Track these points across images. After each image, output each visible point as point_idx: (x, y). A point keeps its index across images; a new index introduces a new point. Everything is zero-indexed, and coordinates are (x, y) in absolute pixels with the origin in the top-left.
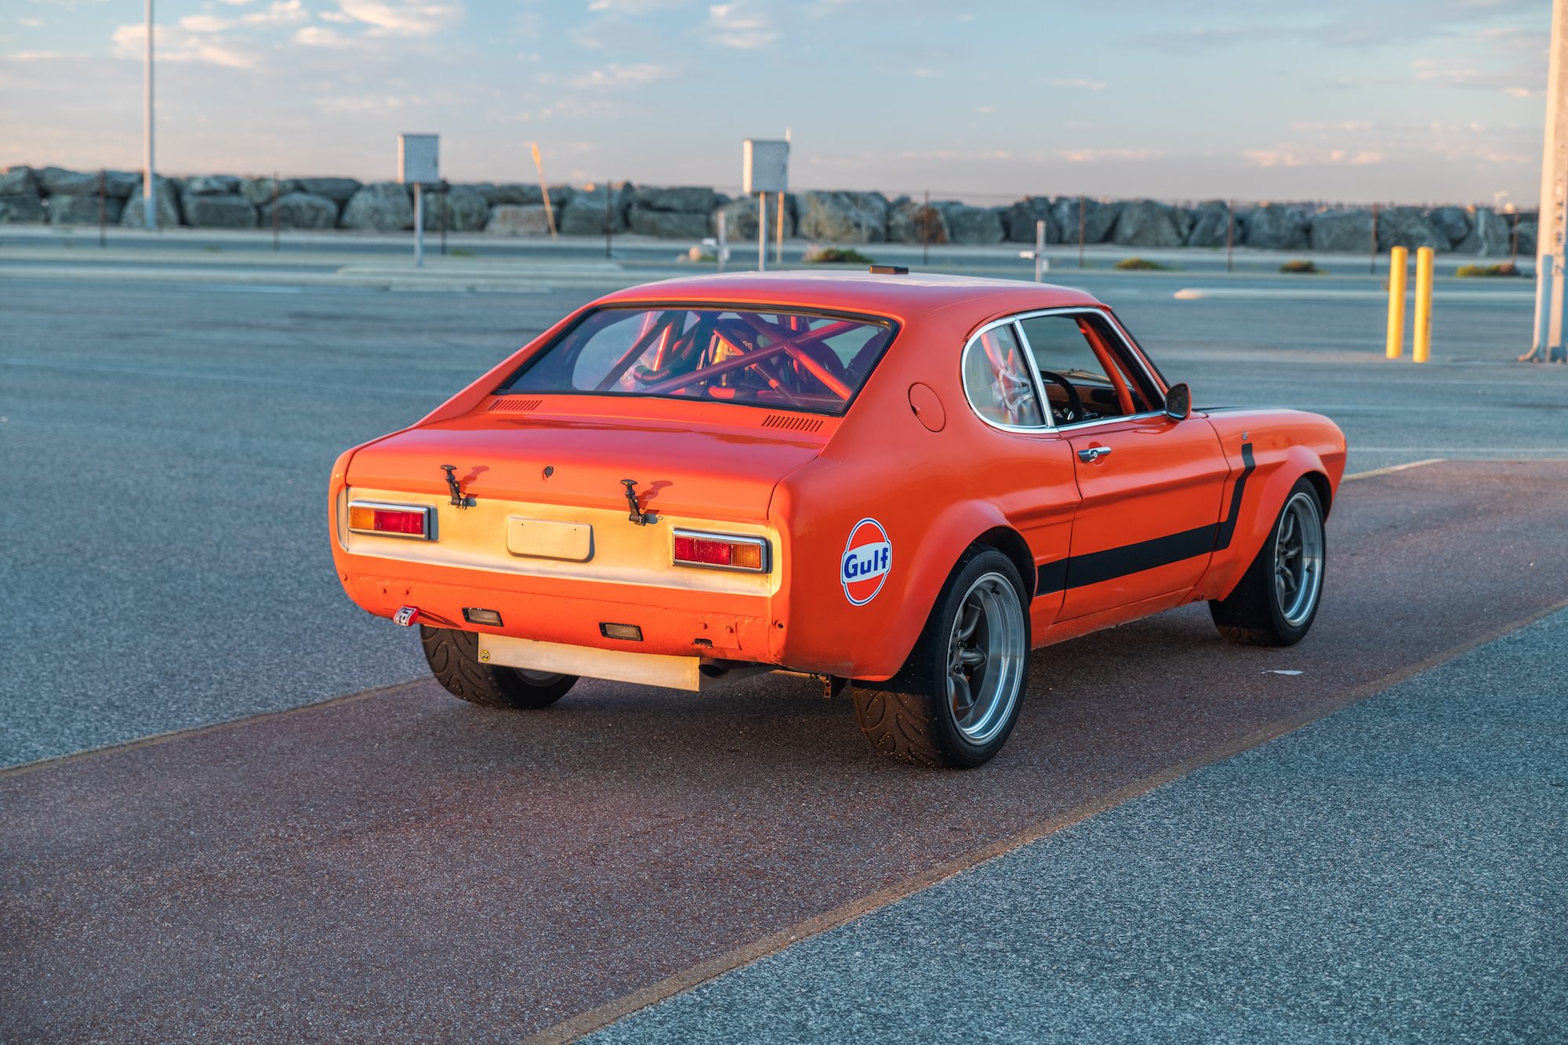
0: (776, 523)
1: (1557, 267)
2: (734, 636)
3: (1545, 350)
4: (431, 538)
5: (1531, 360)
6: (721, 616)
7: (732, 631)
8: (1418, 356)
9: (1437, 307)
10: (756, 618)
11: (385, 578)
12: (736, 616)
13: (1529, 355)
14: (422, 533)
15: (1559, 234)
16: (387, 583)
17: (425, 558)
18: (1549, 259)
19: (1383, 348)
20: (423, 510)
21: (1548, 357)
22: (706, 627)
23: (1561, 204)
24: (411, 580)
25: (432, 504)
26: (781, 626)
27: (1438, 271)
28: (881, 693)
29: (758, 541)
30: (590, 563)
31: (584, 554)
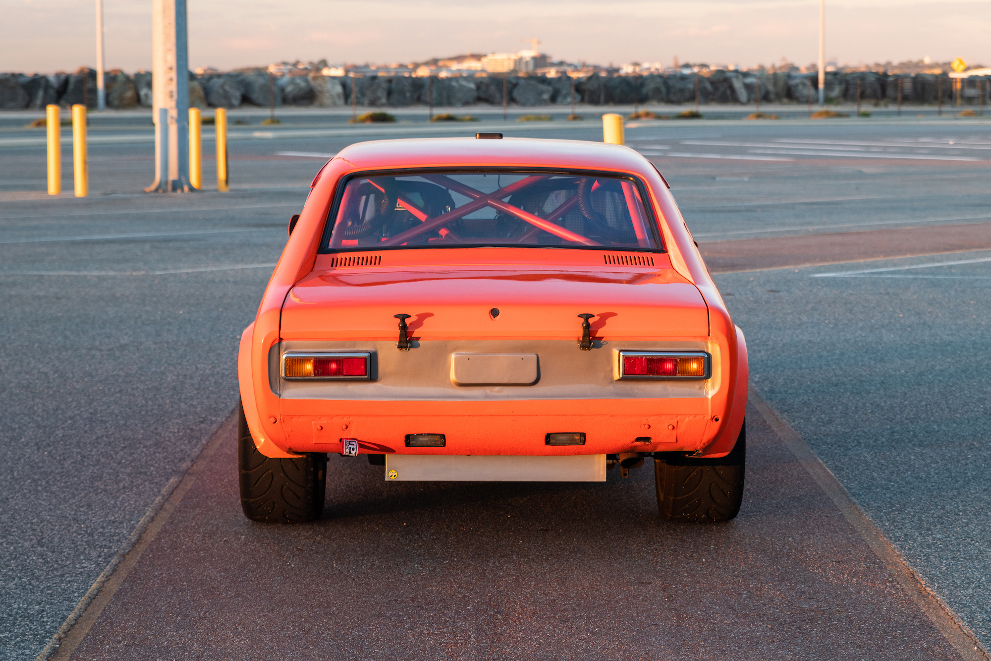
0: (717, 339)
1: (172, 118)
2: (675, 432)
3: (166, 183)
4: (373, 377)
5: (157, 190)
6: (663, 417)
7: (674, 428)
8: (79, 190)
9: (91, 150)
10: (696, 415)
11: (320, 417)
12: (677, 415)
13: (153, 187)
14: (366, 375)
15: (171, 92)
16: (323, 422)
17: (366, 396)
18: (164, 112)
19: (45, 188)
20: (366, 355)
21: (170, 188)
22: (649, 427)
23: (171, 69)
24: (350, 416)
25: (371, 349)
26: (717, 420)
27: (88, 122)
28: (700, 467)
29: (701, 354)
30: (536, 385)
31: (533, 378)
